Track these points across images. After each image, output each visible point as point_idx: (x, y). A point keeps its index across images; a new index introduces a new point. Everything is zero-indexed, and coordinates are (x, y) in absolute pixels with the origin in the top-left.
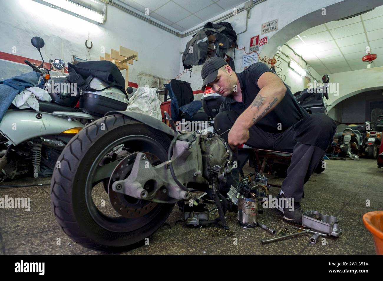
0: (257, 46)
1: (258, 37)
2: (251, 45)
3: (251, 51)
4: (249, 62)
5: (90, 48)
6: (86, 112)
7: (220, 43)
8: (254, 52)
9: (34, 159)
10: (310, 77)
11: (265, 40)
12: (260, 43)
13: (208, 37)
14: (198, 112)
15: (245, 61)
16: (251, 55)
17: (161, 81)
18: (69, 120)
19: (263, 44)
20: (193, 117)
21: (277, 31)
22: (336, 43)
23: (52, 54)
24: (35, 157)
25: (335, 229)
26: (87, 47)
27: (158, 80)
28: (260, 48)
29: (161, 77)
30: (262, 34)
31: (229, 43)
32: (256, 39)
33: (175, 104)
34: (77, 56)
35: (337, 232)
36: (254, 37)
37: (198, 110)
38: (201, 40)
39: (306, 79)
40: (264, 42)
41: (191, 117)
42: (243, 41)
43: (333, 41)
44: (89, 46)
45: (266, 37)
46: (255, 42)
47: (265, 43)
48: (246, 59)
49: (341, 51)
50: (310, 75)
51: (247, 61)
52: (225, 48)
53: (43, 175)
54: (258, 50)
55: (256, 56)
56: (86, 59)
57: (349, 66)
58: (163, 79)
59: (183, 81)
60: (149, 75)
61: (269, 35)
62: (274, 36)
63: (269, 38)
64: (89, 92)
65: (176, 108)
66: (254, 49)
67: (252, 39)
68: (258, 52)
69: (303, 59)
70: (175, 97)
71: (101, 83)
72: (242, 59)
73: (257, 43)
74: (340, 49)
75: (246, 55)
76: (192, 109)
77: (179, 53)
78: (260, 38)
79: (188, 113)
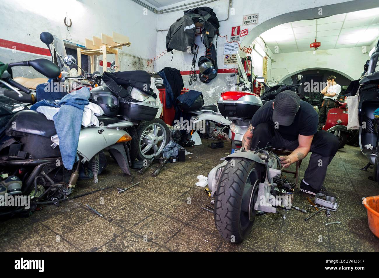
0: (238, 36)
1: (239, 28)
2: (233, 35)
3: (232, 40)
4: (230, 50)
5: (69, 27)
6: (129, 120)
7: (206, 32)
8: (235, 41)
9: (94, 168)
10: (267, 57)
11: (246, 32)
12: (241, 34)
13: (195, 24)
14: (195, 102)
15: (227, 49)
16: (232, 44)
17: (141, 61)
18: (117, 129)
19: (244, 35)
20: (191, 107)
21: (258, 25)
22: (293, 31)
23: (29, 34)
24: (94, 166)
25: (336, 205)
26: (67, 26)
27: (137, 60)
28: (241, 38)
29: (139, 57)
30: (243, 25)
31: (214, 31)
32: (237, 29)
33: (170, 92)
34: (56, 36)
35: (336, 207)
36: (235, 27)
37: (195, 101)
38: (188, 27)
39: (265, 59)
40: (245, 33)
41: (190, 107)
42: (225, 29)
43: (291, 29)
44: (69, 24)
45: (247, 29)
46: (236, 32)
47: (245, 35)
48: (227, 47)
49: (295, 37)
50: (268, 55)
51: (228, 49)
52: (211, 36)
53: (89, 178)
54: (239, 41)
55: (237, 46)
56: (67, 39)
57: (298, 48)
58: (142, 59)
59: (172, 68)
60: (129, 55)
61: (250, 27)
62: (254, 29)
63: (250, 31)
64: (132, 103)
65: (171, 96)
66: (235, 39)
67: (233, 29)
68: (239, 42)
69: (263, 41)
70: (170, 85)
71: (141, 93)
72: (223, 47)
73: (238, 34)
74: (294, 35)
75: (228, 44)
76: (190, 100)
77: (155, 30)
78: (241, 29)
79: (187, 103)
